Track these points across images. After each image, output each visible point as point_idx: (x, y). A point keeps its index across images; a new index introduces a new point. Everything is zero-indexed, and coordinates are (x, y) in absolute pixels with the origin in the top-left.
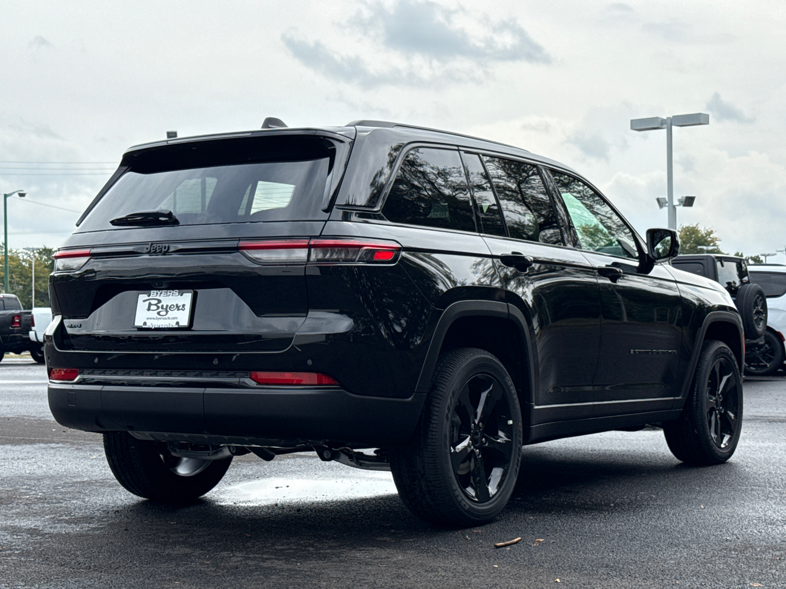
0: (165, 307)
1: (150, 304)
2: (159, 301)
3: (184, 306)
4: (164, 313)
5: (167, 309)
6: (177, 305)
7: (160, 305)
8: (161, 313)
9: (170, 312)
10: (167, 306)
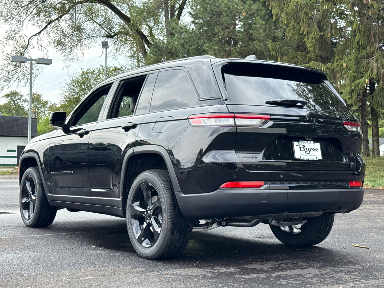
0: (308, 149)
1: (300, 148)
2: (304, 146)
3: (317, 149)
4: (308, 152)
5: (309, 150)
6: (314, 149)
7: (305, 148)
8: (307, 152)
9: (311, 152)
10: (309, 149)
